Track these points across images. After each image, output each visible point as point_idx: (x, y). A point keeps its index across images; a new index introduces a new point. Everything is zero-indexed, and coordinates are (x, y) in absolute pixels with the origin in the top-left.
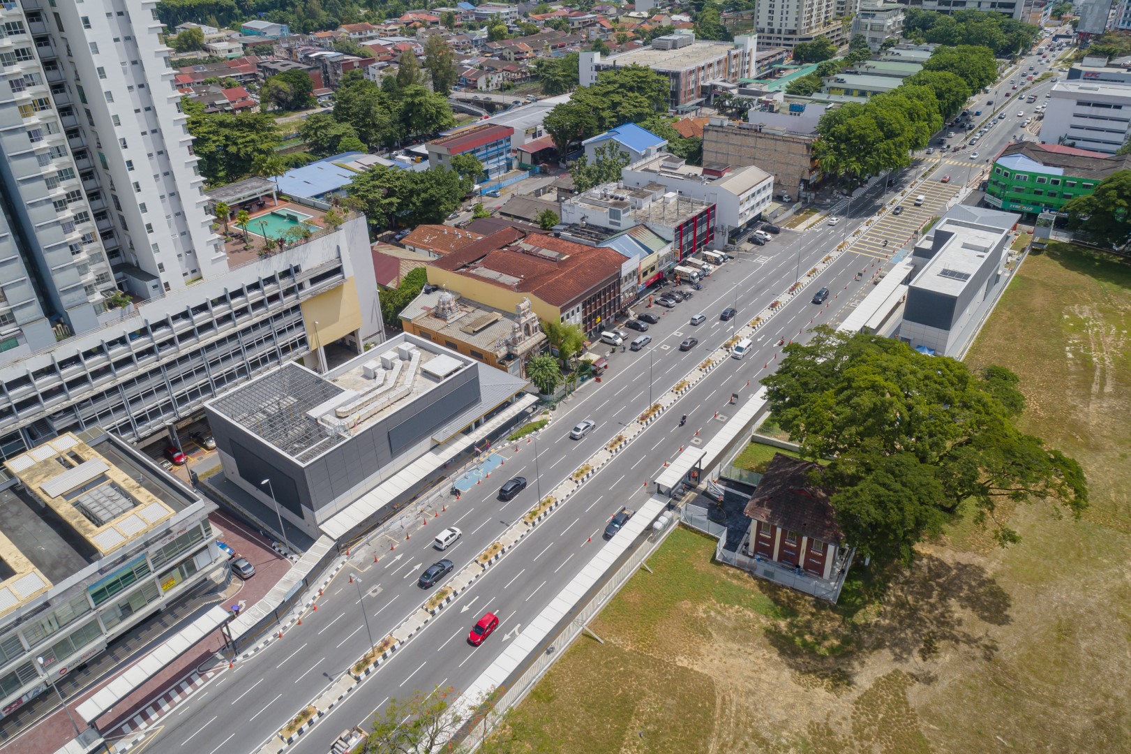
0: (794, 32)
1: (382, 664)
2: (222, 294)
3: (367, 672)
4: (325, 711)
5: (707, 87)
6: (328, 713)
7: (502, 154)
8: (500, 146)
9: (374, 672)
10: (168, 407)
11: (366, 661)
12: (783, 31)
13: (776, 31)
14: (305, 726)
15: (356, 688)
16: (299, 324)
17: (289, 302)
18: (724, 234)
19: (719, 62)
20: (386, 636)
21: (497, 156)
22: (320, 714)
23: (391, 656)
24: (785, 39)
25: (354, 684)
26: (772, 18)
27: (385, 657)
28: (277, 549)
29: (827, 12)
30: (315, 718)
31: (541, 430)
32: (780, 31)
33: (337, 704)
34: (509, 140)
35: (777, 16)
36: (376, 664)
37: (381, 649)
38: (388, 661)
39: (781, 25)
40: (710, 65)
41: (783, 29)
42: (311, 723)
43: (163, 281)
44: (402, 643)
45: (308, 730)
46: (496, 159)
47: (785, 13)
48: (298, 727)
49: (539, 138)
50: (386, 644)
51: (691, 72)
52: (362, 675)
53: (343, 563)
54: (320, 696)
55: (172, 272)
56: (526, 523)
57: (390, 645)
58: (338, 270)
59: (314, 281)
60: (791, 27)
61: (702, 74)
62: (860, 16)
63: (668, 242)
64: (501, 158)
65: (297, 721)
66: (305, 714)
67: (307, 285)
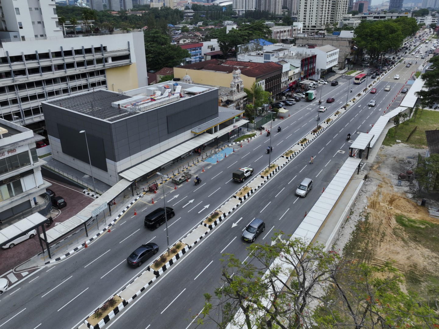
0: (315, 27)
1: (176, 263)
2: (58, 50)
3: (164, 269)
4: (129, 300)
5: (284, 40)
6: (132, 302)
7: (197, 55)
8: (197, 51)
9: (170, 269)
10: (15, 101)
11: (163, 260)
12: (310, 27)
13: (307, 27)
14: (111, 314)
15: (156, 281)
16: (104, 83)
17: (99, 67)
18: (318, 74)
19: (288, 31)
20: (177, 242)
21: (195, 55)
22: (125, 303)
23: (182, 257)
24: (311, 30)
25: (154, 278)
26: (305, 21)
27: (178, 257)
28: (86, 193)
29: (327, 20)
30: (121, 306)
31: (253, 138)
32: (309, 27)
33: (140, 295)
34: (201, 49)
35: (307, 20)
36: (171, 262)
37: (174, 251)
38: (181, 261)
39: (309, 24)
40: (285, 31)
41: (310, 25)
42: (116, 311)
43: (21, 35)
44: (190, 248)
45: (114, 318)
46: (195, 57)
47: (311, 19)
48: (105, 315)
49: (213, 51)
50: (178, 247)
51: (278, 32)
52: (160, 270)
53: (136, 200)
54: (125, 288)
55: (28, 31)
56: (262, 177)
57: (182, 248)
58: (127, 57)
59: (114, 59)
60: (313, 24)
61: (282, 34)
62: (343, 20)
63: (297, 68)
64: (197, 57)
65: (105, 308)
66: (112, 302)
67: (110, 60)
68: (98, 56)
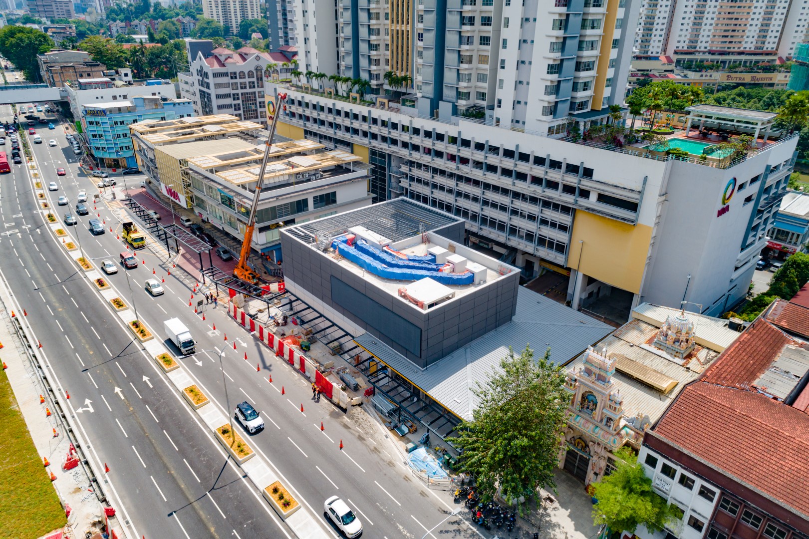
16: (564, 229)
43: (496, 115)
58: (633, 207)
59: (602, 198)
67: (593, 197)
68: (572, 180)
